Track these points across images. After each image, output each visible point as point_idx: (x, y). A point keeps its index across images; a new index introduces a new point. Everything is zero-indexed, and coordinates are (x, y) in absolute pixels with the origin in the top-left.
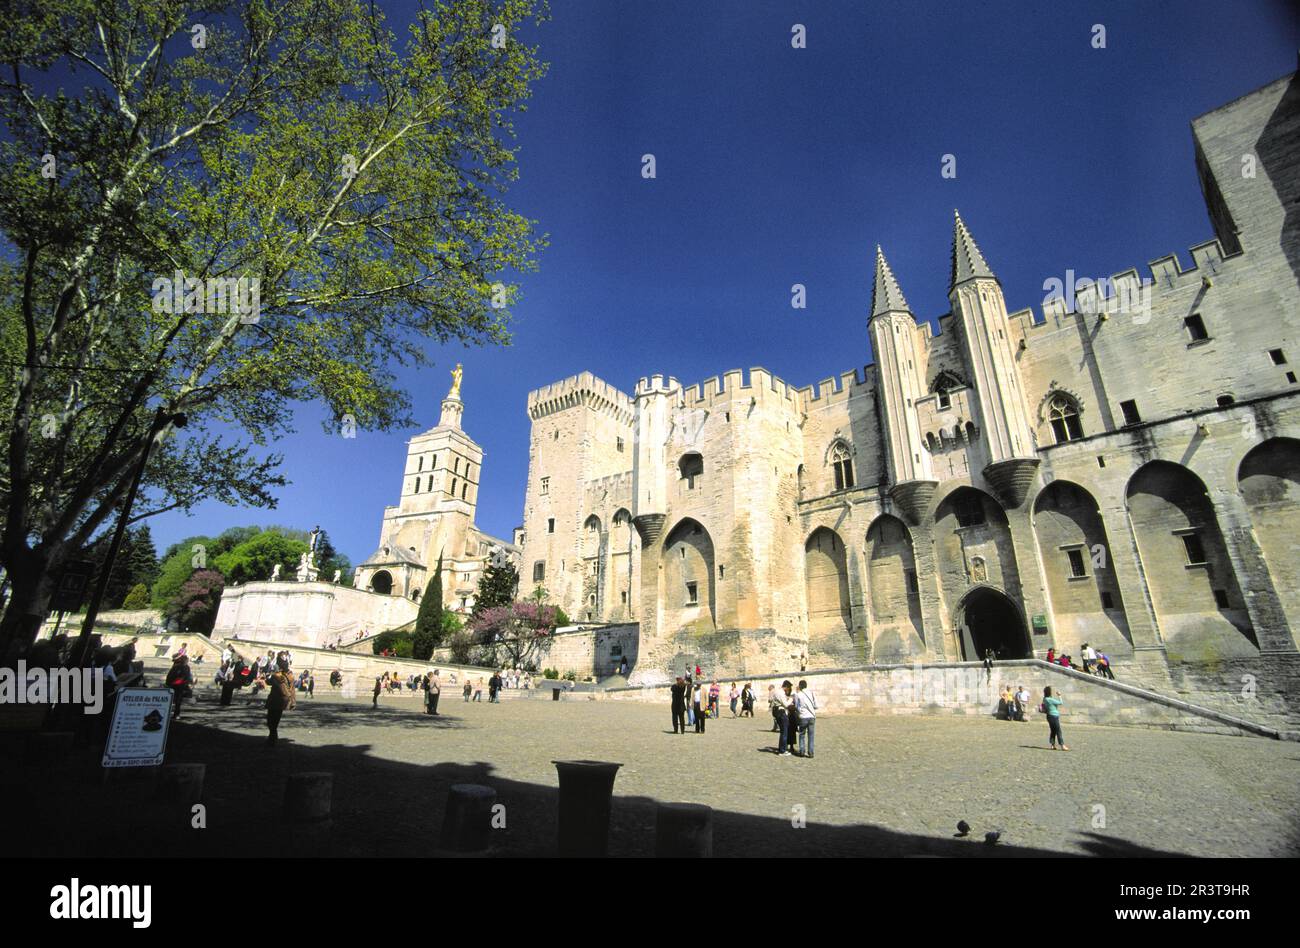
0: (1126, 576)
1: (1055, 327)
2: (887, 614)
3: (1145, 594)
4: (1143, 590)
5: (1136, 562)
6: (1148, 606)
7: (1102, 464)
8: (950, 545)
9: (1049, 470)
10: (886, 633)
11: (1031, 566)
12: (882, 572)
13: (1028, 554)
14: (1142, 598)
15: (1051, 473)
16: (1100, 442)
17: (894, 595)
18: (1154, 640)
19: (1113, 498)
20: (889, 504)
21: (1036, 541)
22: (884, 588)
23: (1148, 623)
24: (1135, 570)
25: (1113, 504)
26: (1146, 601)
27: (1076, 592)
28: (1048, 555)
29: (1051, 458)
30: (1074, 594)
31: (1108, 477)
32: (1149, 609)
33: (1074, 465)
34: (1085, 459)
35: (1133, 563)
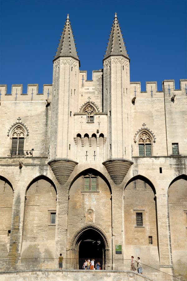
0: (162, 229)
1: (150, 96)
2: (32, 236)
3: (169, 239)
4: (168, 237)
5: (168, 222)
6: (169, 245)
7: (161, 172)
8: (77, 199)
9: (136, 169)
10: (30, 247)
11: (119, 218)
12: (33, 210)
13: (118, 211)
14: (167, 241)
15: (137, 171)
16: (162, 160)
17: (39, 225)
18: (169, 262)
19: (163, 189)
20: (46, 170)
21: (123, 205)
22: (34, 220)
23: (167, 254)
24: (167, 226)
25: (162, 192)
26: (169, 242)
27: (137, 235)
28: (127, 213)
29: (138, 163)
30: (136, 235)
31: (163, 178)
32: (169, 247)
33: (148, 169)
34: (154, 167)
35: (166, 223)
